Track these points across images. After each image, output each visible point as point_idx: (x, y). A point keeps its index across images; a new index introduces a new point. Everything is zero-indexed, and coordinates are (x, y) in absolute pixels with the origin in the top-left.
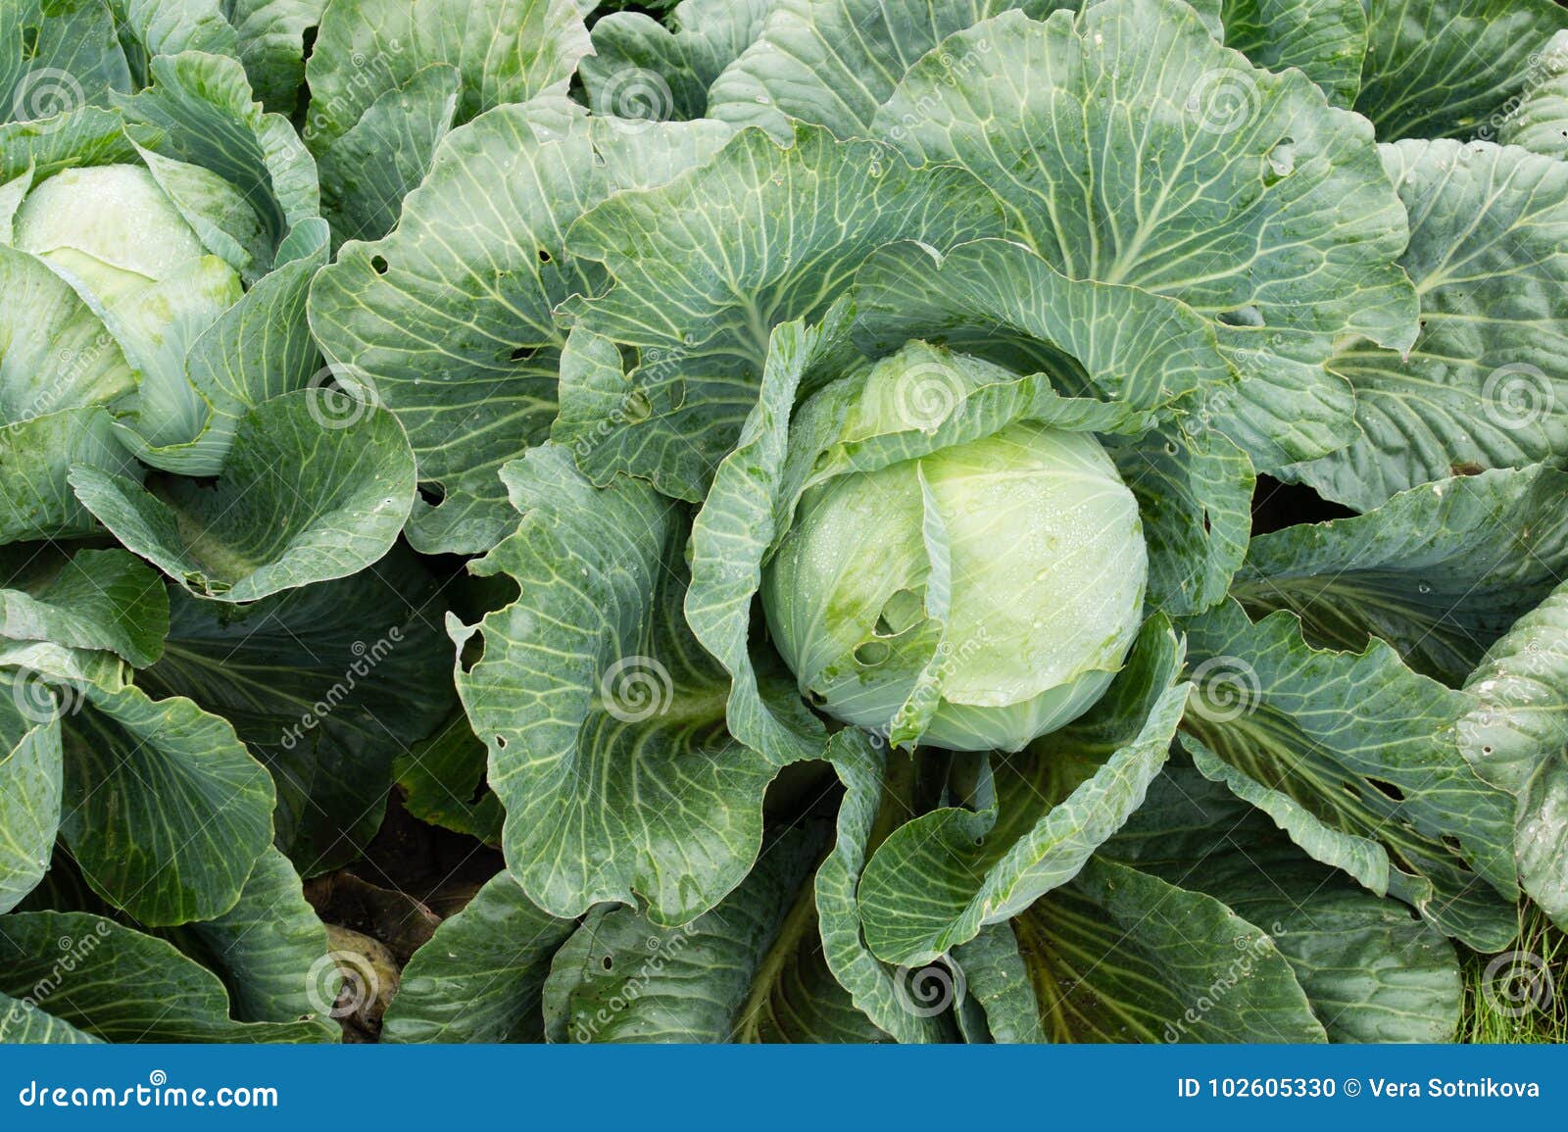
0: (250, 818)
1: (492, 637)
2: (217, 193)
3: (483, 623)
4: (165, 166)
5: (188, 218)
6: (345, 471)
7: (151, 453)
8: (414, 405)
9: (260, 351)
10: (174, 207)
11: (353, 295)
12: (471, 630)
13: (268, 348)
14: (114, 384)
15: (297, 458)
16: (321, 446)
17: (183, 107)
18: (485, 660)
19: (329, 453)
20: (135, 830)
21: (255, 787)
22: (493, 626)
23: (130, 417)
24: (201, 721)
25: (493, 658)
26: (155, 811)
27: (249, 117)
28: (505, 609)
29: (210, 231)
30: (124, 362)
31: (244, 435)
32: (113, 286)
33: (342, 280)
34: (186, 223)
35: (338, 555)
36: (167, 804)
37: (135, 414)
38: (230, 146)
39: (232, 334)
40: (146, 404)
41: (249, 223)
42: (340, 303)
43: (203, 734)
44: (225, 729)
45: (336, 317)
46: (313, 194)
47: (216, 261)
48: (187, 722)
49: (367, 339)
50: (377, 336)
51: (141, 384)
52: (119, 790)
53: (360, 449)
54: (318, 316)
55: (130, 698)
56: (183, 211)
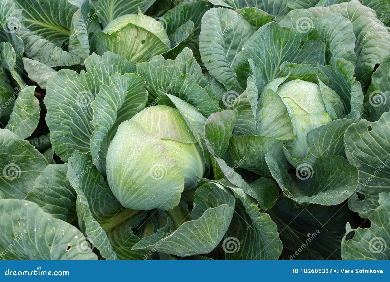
0: (273, 257)
1: (357, 234)
2: (336, 99)
3: (356, 230)
4: (324, 87)
5: (325, 101)
6: (340, 182)
7: (290, 159)
8: (366, 172)
9: (329, 142)
10: (322, 98)
11: (360, 134)
12: (352, 230)
13: (332, 142)
14: (288, 137)
15: (329, 175)
16: (336, 174)
17: (336, 74)
18: (353, 240)
19: (337, 176)
20: (244, 251)
21: (277, 248)
22: (359, 232)
23: (289, 148)
24: (270, 222)
25: (356, 240)
26: (251, 248)
27: (351, 80)
28: (365, 229)
29: (329, 107)
30: (293, 132)
31: (317, 163)
32: (298, 112)
33: (358, 129)
34: (324, 103)
35: (327, 200)
36: (255, 247)
37: (290, 148)
38: (345, 89)
39: (323, 133)
40: (294, 146)
41: (341, 110)
42: (355, 135)
43: (269, 227)
44: (275, 227)
45: (353, 139)
46: (360, 106)
47: (327, 115)
48: (266, 221)
49: (359, 148)
50: (362, 148)
51: (295, 140)
52: (244, 240)
53: (346, 177)
54: (347, 136)
55: (254, 209)
56: (324, 99)
